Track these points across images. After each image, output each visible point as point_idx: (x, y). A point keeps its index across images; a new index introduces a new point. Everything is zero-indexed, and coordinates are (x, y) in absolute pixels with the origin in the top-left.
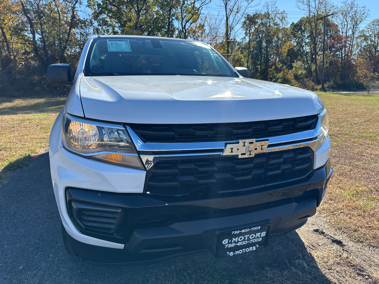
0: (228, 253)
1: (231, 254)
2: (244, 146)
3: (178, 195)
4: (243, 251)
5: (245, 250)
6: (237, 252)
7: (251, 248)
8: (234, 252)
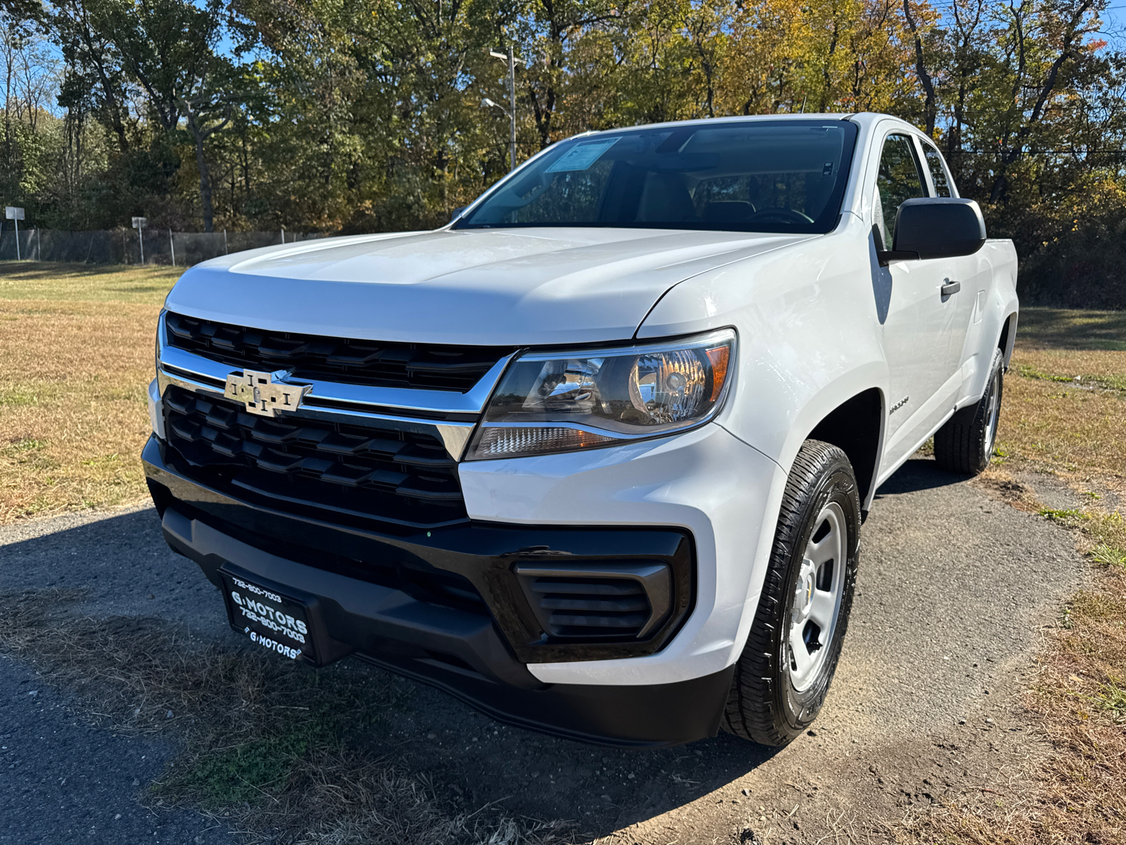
0: (247, 630)
1: (253, 636)
2: (251, 385)
3: (191, 463)
4: (273, 644)
5: (276, 646)
6: (263, 640)
7: (289, 649)
8: (258, 635)
